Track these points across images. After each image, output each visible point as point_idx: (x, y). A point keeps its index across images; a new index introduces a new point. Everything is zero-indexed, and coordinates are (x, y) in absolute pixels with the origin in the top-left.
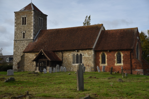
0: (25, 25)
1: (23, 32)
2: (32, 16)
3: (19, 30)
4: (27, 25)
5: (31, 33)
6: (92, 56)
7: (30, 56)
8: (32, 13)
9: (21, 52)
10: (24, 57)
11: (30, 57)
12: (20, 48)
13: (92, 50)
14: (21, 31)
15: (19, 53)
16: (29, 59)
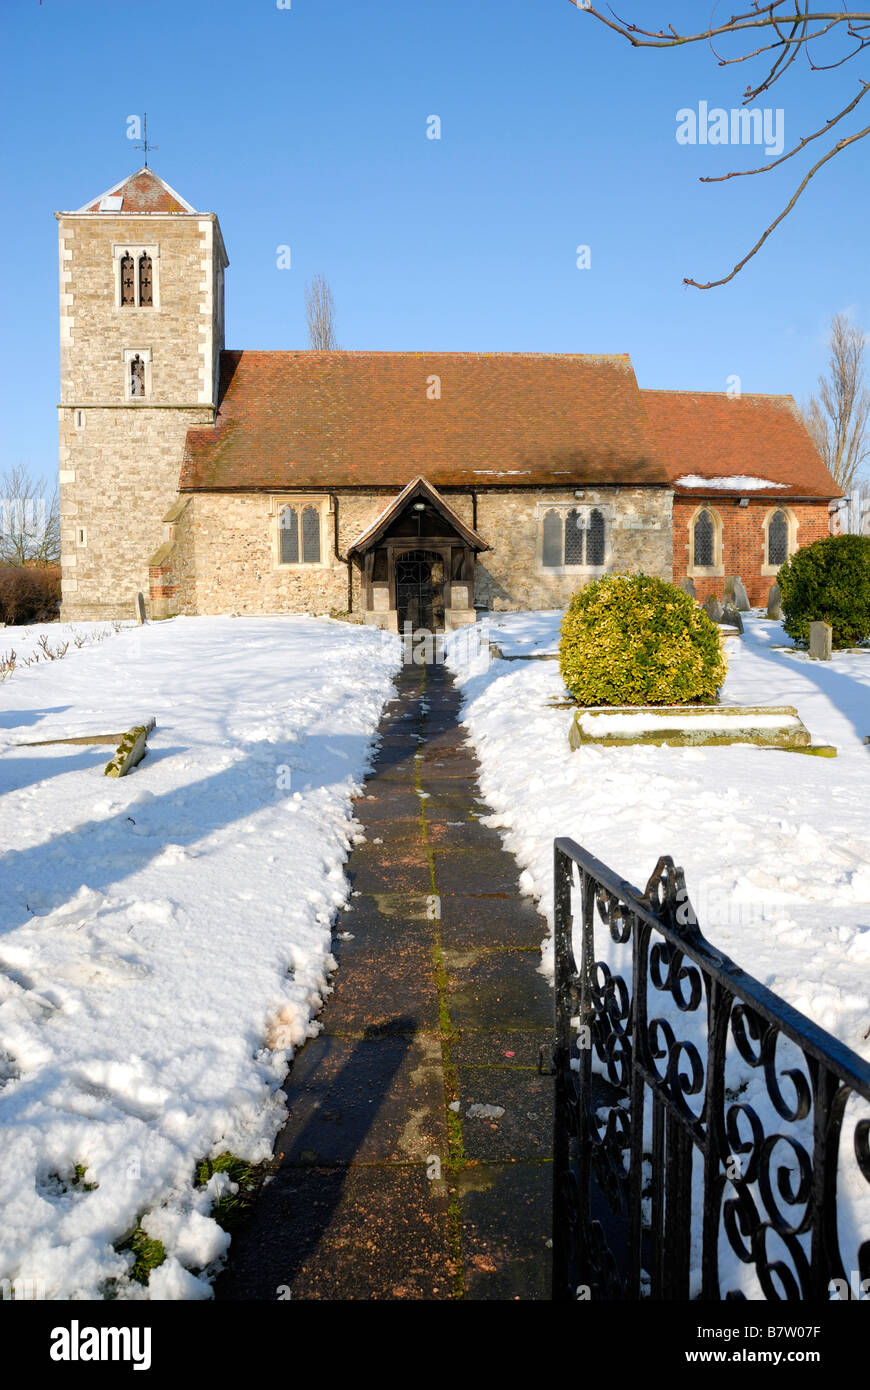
0: (145, 309)
1: (130, 356)
2: (201, 256)
3: (95, 341)
4: (166, 310)
5: (194, 363)
6: (665, 524)
7: (232, 518)
8: (201, 236)
9: (120, 489)
10: (190, 523)
11: (239, 524)
12: (116, 460)
13: (667, 492)
14: (112, 345)
15: (103, 494)
16: (230, 533)
